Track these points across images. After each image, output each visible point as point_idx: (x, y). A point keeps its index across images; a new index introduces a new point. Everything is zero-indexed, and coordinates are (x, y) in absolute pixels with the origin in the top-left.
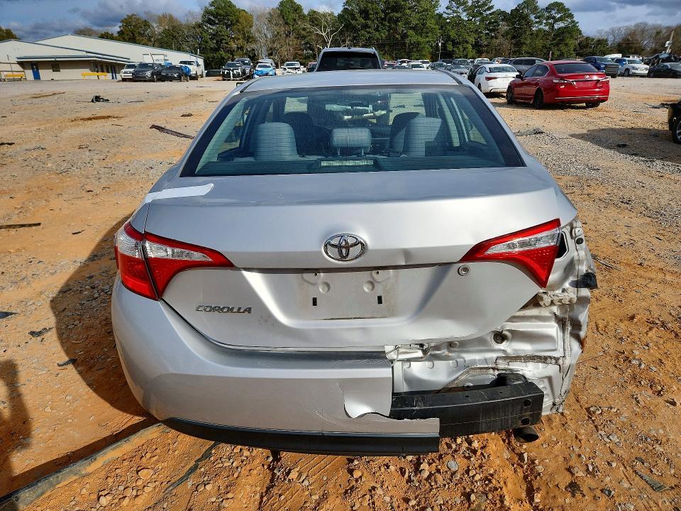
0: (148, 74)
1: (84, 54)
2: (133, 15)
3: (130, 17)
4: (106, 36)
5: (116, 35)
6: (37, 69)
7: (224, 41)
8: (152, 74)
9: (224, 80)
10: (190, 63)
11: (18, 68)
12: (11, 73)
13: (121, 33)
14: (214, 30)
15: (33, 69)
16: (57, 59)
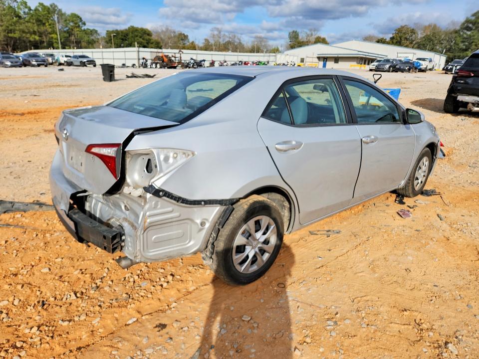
0: (387, 66)
1: (357, 52)
2: (406, 25)
3: (402, 27)
4: (381, 41)
5: (388, 39)
6: (326, 61)
7: (473, 44)
8: (390, 67)
9: (446, 73)
10: (424, 60)
11: (317, 60)
12: (311, 63)
13: (392, 39)
14: (467, 35)
15: (324, 61)
16: (339, 56)
